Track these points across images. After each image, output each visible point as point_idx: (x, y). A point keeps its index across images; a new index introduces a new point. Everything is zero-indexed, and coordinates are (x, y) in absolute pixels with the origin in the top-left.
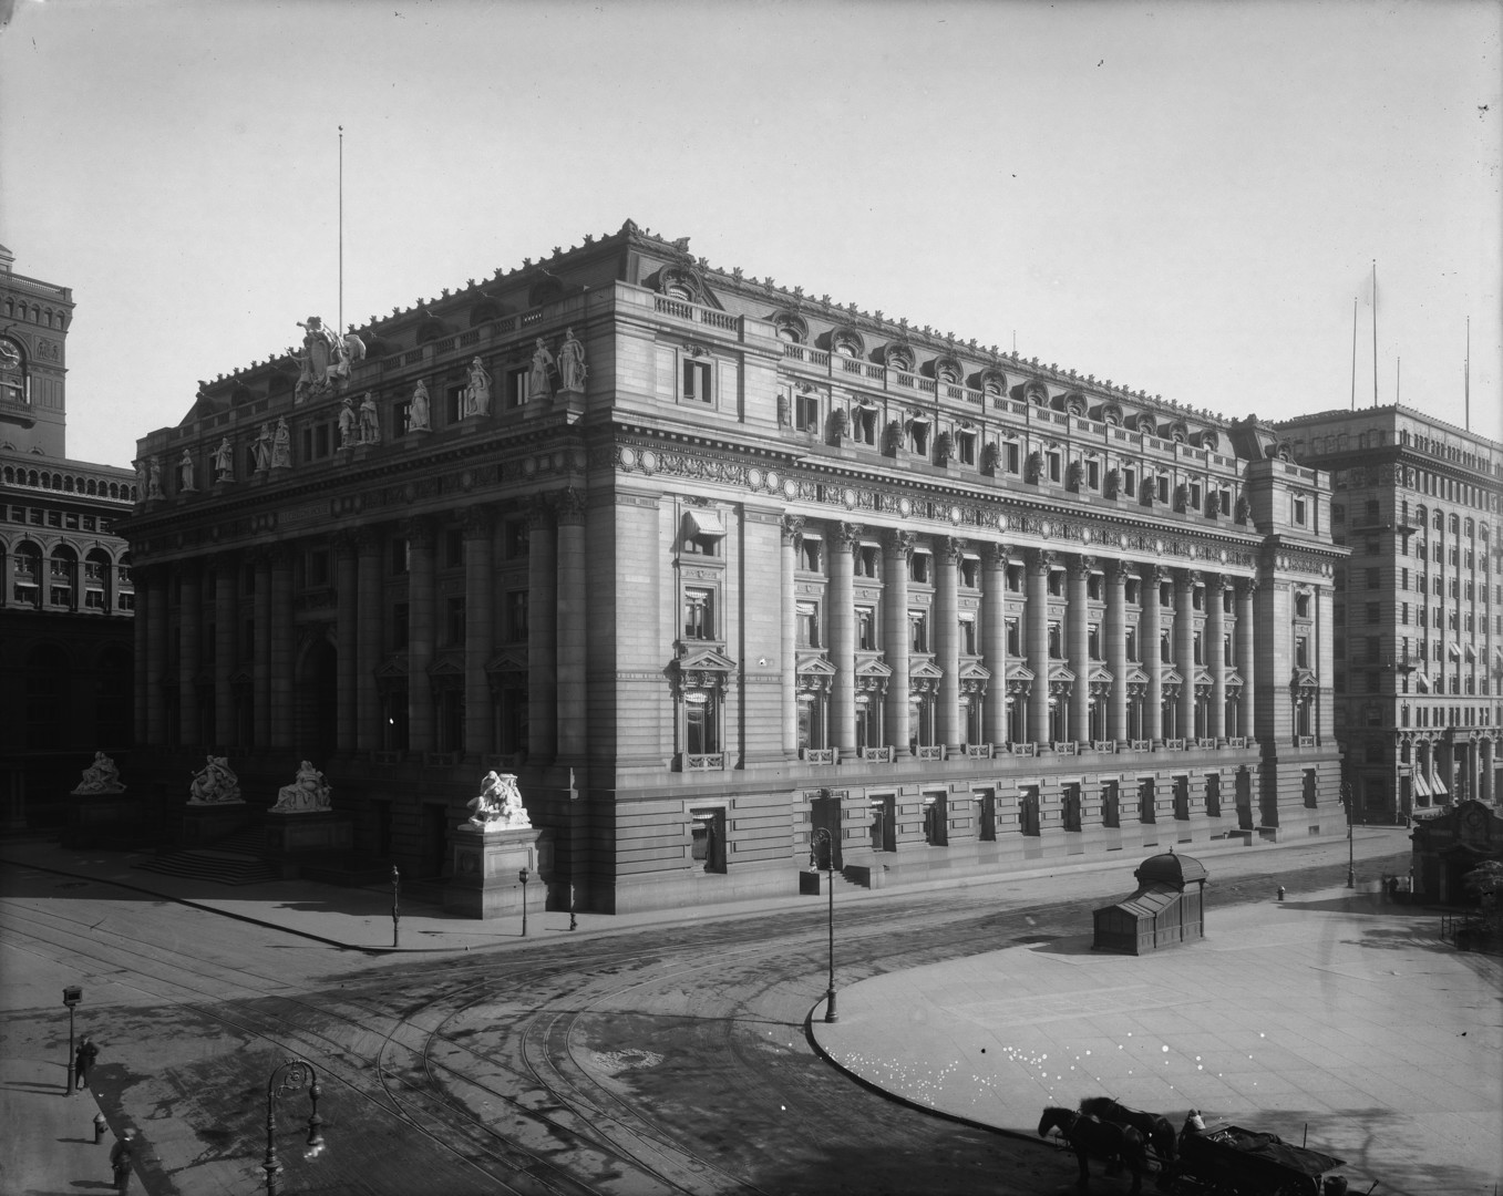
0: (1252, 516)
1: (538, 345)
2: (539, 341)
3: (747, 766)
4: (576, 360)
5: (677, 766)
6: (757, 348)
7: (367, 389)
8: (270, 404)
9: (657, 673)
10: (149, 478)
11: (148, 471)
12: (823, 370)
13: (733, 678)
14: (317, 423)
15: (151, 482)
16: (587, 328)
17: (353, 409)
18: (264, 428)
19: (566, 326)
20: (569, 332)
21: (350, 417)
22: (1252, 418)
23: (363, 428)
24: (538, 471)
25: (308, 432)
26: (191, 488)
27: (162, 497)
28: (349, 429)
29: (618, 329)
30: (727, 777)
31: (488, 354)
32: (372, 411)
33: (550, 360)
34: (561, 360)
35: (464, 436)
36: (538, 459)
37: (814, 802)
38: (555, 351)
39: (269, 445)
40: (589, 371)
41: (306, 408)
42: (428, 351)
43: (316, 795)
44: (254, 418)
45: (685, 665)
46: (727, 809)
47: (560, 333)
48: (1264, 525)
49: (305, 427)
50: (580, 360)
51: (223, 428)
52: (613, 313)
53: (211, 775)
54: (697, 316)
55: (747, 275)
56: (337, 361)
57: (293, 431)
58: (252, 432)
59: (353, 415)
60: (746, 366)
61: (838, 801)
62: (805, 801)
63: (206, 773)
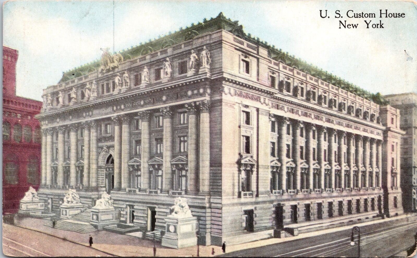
0: (382, 122)
1: (192, 53)
2: (192, 51)
3: (260, 196)
4: (207, 57)
5: (239, 196)
6: (263, 57)
7: (125, 70)
8: (89, 76)
9: (234, 164)
10: (47, 101)
11: (47, 99)
12: (277, 68)
13: (255, 166)
14: (107, 82)
15: (48, 102)
16: (211, 46)
17: (120, 77)
18: (88, 84)
19: (203, 46)
20: (205, 47)
21: (119, 79)
22: (378, 94)
23: (124, 82)
24: (193, 94)
25: (103, 85)
26: (62, 104)
27: (52, 107)
28: (119, 83)
29: (223, 46)
30: (254, 200)
31: (171, 57)
32: (127, 77)
33: (197, 57)
34: (202, 57)
35: (163, 83)
36: (193, 91)
37: (276, 207)
38: (198, 55)
39: (90, 90)
40: (212, 61)
41: (102, 77)
42: (148, 57)
43: (109, 203)
44: (84, 81)
45: (243, 162)
46: (254, 210)
47: (200, 48)
48: (385, 125)
49: (102, 83)
50: (209, 56)
51: (73, 85)
52: (222, 40)
53: (70, 195)
54: (245, 44)
55: (252, 37)
56: (113, 62)
57: (98, 84)
58: (83, 85)
59: (120, 79)
60: (260, 63)
61: (282, 207)
62: (274, 207)
63: (69, 195)
